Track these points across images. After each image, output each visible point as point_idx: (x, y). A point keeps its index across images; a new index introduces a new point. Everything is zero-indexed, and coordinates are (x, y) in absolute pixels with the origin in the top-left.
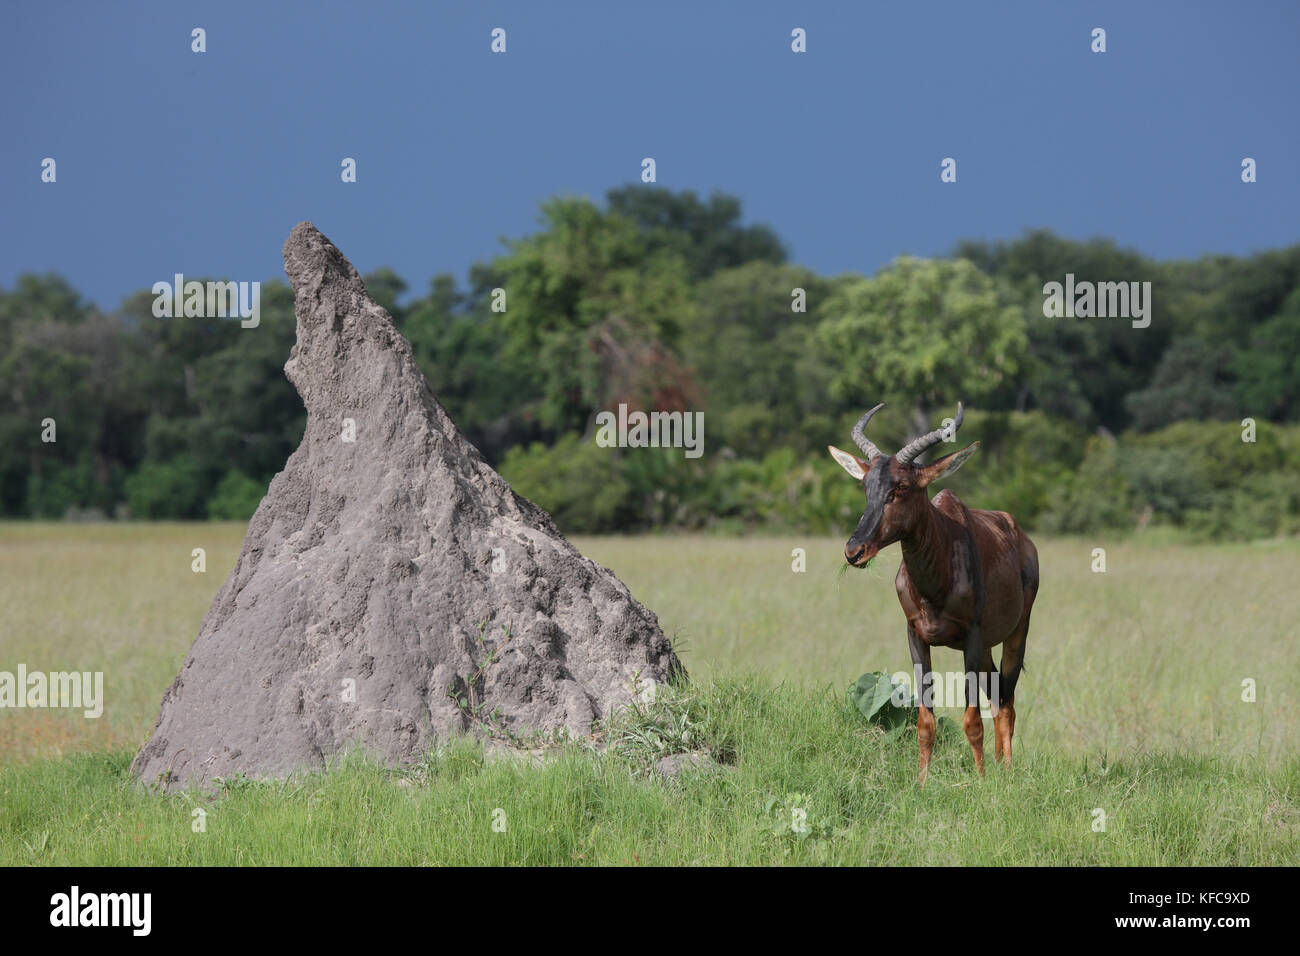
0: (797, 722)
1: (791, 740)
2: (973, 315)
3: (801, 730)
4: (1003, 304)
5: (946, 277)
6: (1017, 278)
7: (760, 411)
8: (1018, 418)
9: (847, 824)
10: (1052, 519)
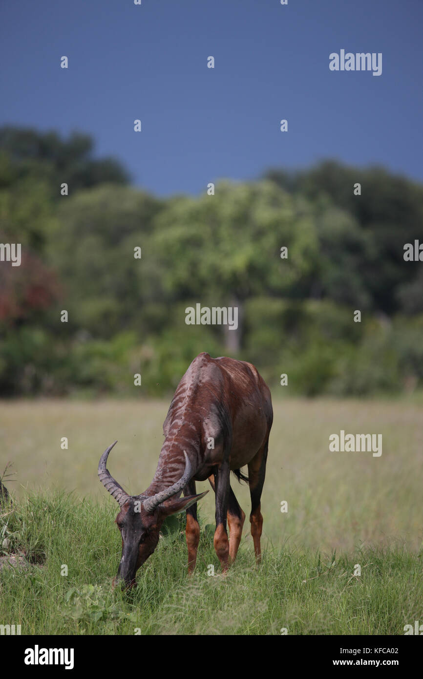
0: (94, 529)
1: (89, 544)
2: (275, 225)
3: (96, 536)
4: (299, 216)
5: (254, 196)
6: (312, 196)
7: (108, 303)
8: (313, 307)
9: (131, 609)
10: (338, 385)
